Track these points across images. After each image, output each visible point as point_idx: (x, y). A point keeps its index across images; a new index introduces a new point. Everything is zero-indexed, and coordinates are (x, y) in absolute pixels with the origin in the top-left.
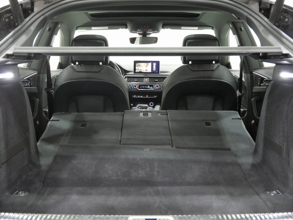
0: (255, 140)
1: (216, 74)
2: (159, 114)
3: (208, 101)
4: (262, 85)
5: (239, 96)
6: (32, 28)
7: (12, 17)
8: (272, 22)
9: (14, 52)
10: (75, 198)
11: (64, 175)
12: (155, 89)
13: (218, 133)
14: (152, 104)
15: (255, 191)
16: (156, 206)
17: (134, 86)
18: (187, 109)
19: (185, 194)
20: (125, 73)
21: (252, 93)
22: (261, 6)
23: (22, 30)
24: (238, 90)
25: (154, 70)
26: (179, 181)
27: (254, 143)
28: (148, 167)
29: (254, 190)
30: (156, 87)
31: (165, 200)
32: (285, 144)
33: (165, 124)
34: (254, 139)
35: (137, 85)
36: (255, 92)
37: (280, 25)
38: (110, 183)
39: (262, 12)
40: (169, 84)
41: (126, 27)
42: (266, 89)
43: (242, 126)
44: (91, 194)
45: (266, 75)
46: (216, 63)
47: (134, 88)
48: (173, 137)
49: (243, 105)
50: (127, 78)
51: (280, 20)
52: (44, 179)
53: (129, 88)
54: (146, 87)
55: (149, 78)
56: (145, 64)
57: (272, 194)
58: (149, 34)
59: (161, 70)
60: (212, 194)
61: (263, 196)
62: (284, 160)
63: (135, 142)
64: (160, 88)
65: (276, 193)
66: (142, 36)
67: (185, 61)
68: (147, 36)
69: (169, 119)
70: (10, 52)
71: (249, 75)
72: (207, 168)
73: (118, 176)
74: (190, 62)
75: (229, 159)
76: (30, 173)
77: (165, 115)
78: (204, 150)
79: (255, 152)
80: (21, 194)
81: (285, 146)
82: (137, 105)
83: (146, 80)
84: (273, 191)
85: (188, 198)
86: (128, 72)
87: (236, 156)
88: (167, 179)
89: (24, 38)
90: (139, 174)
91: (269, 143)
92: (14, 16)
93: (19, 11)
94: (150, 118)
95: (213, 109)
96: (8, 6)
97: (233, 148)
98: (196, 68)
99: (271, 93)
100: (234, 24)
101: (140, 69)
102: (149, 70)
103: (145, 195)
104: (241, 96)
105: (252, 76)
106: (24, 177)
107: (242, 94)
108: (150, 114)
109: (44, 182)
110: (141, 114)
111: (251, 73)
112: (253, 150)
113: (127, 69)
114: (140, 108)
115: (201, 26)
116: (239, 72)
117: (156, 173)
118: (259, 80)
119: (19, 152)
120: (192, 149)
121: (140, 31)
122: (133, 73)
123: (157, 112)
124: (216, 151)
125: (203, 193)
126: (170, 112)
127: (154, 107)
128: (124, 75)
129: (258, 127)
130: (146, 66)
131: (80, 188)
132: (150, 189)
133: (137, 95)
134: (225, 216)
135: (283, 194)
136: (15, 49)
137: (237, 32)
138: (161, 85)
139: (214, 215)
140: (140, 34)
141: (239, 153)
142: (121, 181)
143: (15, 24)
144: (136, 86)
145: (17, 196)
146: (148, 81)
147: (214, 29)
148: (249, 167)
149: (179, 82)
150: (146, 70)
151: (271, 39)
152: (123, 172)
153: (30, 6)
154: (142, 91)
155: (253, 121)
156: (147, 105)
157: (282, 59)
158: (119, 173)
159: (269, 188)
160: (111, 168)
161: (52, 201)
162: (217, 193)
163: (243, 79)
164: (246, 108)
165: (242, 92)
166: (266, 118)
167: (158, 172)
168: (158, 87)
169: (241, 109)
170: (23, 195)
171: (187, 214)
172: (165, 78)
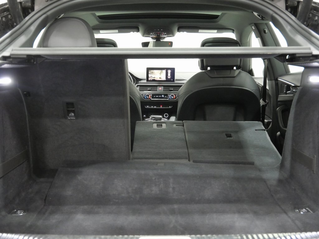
0: (281, 154)
1: (237, 81)
2: (175, 125)
3: (229, 111)
4: (288, 93)
5: (263, 106)
6: (33, 28)
7: (9, 16)
8: (300, 21)
9: (11, 54)
10: (80, 217)
11: (69, 192)
12: (169, 99)
13: (239, 146)
14: (166, 116)
15: (282, 209)
16: (172, 226)
17: (147, 95)
18: (205, 120)
19: (203, 212)
20: (137, 81)
21: (277, 102)
22: (288, 3)
23: (21, 30)
24: (262, 99)
25: (169, 78)
26: (197, 199)
27: (281, 157)
28: (162, 183)
29: (281, 207)
30: (171, 96)
31: (181, 220)
32: (315, 156)
33: (181, 135)
34: (281, 152)
35: (150, 94)
36: (280, 101)
37: (309, 24)
38: (120, 201)
39: (289, 10)
40: (186, 93)
41: (138, 31)
42: (293, 97)
43: (266, 137)
44: (97, 213)
45: (292, 82)
46: (237, 69)
47: (146, 97)
48: (190, 151)
49: (267, 116)
50: (139, 87)
51: (309, 18)
52: (46, 197)
53: (141, 98)
54: (160, 96)
55: (163, 87)
56: (159, 71)
57: (302, 213)
58: (163, 38)
59: (176, 77)
60: (234, 213)
61: (291, 214)
62: (314, 173)
63: (147, 156)
64: (176, 98)
65: (306, 211)
66: (155, 40)
67: (203, 67)
68: (161, 40)
69: (186, 131)
70: (7, 53)
71: (274, 81)
72: (228, 184)
73: (128, 193)
74: (209, 68)
75: (253, 174)
76: (30, 190)
77: (181, 126)
78: (225, 165)
79: (282, 165)
80: (20, 214)
81: (315, 159)
82: (150, 116)
83: (161, 88)
84: (302, 209)
85: (207, 217)
86: (141, 80)
87: (260, 170)
88: (183, 196)
89: (23, 39)
90: (152, 191)
91: (297, 156)
92: (12, 15)
93: (17, 10)
94: (165, 129)
95: (234, 120)
96: (5, 4)
97: (257, 162)
98: (215, 74)
99: (299, 101)
100: (257, 25)
101: (153, 76)
102: (164, 78)
103: (159, 214)
104: (265, 105)
105: (278, 83)
106: (23, 194)
107: (266, 103)
108: (164, 125)
109: (45, 200)
110: (155, 125)
111: (276, 80)
112: (279, 164)
113: (139, 77)
114: (154, 120)
115: (221, 28)
116: (263, 80)
117: (171, 190)
118: (285, 88)
119: (17, 166)
120: (211, 163)
121: (153, 35)
122: (145, 81)
123: (173, 123)
124: (238, 165)
125: (224, 212)
126: (187, 123)
127: (169, 118)
128: (136, 84)
129: (285, 138)
130: (160, 74)
131: (86, 207)
132: (164, 208)
133: (150, 105)
134: (250, 236)
135: (314, 212)
136: (12, 50)
137: (261, 34)
138: (176, 94)
139: (238, 235)
140: (153, 38)
141: (263, 168)
142: (132, 199)
143: (13, 24)
144: (149, 96)
145: (15, 216)
146: (163, 90)
147: (235, 32)
148: (274, 183)
149: (197, 90)
150: (160, 78)
151: (299, 39)
152: (134, 188)
153: (30, 4)
154: (155, 101)
155: (279, 133)
156: (161, 116)
157: (312, 61)
158: (130, 190)
159: (298, 206)
160: (121, 184)
161: (54, 221)
162: (240, 212)
163: (267, 87)
164: (271, 118)
165: (267, 101)
166: (294, 127)
167: (174, 188)
168: (173, 96)
169: (265, 120)
170: (22, 214)
171: (207, 234)
172: (181, 86)
